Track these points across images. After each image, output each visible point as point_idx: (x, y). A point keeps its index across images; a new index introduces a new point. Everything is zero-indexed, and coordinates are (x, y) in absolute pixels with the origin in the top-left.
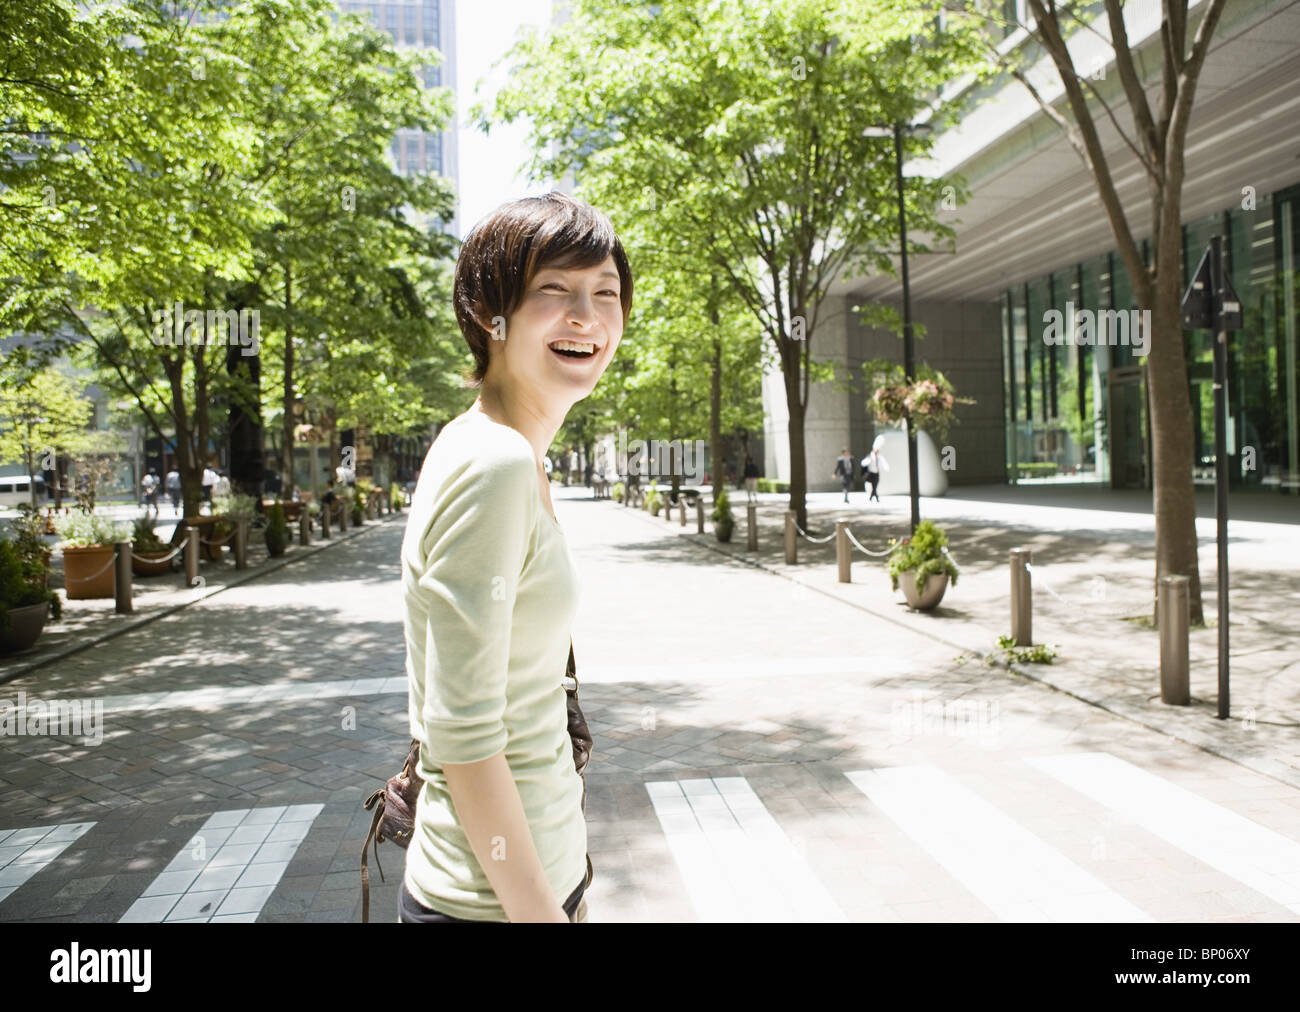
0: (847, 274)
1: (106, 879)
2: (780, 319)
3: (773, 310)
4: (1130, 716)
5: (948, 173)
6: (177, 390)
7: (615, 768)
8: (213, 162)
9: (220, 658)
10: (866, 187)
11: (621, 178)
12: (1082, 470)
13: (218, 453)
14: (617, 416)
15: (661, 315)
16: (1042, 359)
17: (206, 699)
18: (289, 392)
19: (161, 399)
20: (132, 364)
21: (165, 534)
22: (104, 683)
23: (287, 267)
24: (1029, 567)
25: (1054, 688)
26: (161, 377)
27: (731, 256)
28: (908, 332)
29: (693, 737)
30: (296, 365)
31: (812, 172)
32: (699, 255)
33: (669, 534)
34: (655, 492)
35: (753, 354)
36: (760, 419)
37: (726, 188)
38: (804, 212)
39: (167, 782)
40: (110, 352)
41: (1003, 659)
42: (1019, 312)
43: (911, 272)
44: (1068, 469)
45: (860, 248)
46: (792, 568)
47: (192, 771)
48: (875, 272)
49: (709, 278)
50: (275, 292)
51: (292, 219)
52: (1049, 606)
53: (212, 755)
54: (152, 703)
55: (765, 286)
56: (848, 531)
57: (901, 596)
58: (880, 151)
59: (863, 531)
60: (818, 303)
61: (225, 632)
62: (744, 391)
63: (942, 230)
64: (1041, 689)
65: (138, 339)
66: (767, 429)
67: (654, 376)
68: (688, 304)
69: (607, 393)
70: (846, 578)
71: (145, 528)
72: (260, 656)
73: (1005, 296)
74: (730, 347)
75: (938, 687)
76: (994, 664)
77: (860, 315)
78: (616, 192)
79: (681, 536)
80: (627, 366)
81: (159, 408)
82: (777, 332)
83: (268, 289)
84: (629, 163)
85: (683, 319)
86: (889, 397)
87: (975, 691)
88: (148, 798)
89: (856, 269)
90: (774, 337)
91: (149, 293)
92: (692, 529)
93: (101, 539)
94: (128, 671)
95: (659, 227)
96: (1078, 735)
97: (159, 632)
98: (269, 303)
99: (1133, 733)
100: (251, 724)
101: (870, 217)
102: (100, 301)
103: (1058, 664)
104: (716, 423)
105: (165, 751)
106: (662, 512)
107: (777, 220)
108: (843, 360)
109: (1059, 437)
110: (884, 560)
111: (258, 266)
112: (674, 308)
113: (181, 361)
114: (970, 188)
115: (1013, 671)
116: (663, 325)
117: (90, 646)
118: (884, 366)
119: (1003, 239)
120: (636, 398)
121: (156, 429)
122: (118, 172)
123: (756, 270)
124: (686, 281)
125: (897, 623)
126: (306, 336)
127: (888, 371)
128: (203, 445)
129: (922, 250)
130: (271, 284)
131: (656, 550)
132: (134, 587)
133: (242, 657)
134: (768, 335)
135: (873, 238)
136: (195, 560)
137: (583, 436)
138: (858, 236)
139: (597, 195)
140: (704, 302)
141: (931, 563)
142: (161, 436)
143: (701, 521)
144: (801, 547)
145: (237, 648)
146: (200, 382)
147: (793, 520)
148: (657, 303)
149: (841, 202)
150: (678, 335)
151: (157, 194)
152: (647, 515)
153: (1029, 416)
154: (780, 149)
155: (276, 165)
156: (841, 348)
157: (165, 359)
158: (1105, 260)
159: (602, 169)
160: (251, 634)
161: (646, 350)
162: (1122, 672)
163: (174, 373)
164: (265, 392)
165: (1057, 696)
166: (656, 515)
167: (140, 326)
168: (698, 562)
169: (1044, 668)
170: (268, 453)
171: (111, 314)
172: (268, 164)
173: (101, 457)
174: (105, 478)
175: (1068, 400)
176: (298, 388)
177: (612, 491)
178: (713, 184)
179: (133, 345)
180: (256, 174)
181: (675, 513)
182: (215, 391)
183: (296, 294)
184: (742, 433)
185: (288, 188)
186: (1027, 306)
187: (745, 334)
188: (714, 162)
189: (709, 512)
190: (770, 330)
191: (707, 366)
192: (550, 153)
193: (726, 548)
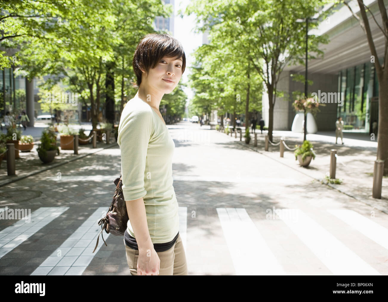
0: (289, 65)
1: (73, 221)
2: (268, 77)
3: (266, 75)
4: (362, 201)
5: (323, 34)
6: (91, 92)
7: (209, 204)
8: (103, 26)
9: (102, 168)
10: (297, 38)
11: (222, 33)
12: (361, 128)
13: (102, 111)
14: (218, 105)
15: (233, 75)
16: (351, 93)
17: (98, 178)
18: (123, 94)
19: (87, 95)
20: (79, 84)
21: (87, 133)
22: (71, 173)
23: (123, 57)
24: (336, 155)
25: (340, 191)
26: (87, 88)
27: (254, 58)
28: (306, 83)
29: (231, 197)
30: (125, 86)
31: (280, 33)
32: (245, 57)
33: (231, 141)
34: (228, 128)
35: (259, 88)
36: (261, 108)
37: (253, 37)
38: (277, 45)
39: (88, 199)
40: (73, 81)
41: (326, 182)
42: (344, 78)
43: (309, 65)
44: (356, 128)
45: (294, 56)
46: (267, 152)
47: (94, 196)
48: (298, 64)
49: (247, 64)
50: (120, 65)
51: (125, 43)
52: (343, 168)
53: (99, 193)
54: (83, 178)
55: (264, 67)
56: (284, 143)
57: (298, 162)
58: (302, 26)
59: (289, 143)
60: (280, 73)
61: (103, 161)
62: (257, 99)
63: (320, 52)
64: (336, 192)
65: (81, 77)
66: (263, 111)
67: (229, 93)
68: (241, 72)
69: (216, 98)
70: (282, 156)
71: (82, 131)
72: (113, 168)
73: (340, 73)
74: (253, 85)
75: (305, 188)
76: (323, 183)
77: (293, 77)
78: (220, 37)
79: (235, 142)
80: (222, 90)
81: (86, 98)
82: (267, 82)
83: (117, 63)
84: (224, 29)
85: (239, 77)
86: (299, 103)
87: (316, 190)
88: (83, 202)
89: (292, 63)
90: (266, 83)
91: (84, 64)
92: (238, 139)
93: (70, 134)
94: (77, 170)
95: (233, 48)
96: (344, 205)
97: (85, 160)
98: (118, 68)
99: (361, 205)
100: (110, 186)
101: (298, 47)
102: (71, 66)
103: (342, 185)
104: (247, 108)
105: (87, 191)
106: (230, 134)
107: (269, 47)
108: (287, 91)
109: (355, 118)
110: (293, 151)
111: (115, 57)
112: (236, 73)
113: (92, 84)
114: (330, 39)
115: (329, 186)
116: (233, 78)
117: (67, 163)
118: (299, 93)
119: (341, 55)
120: (224, 99)
121: (85, 103)
122: (77, 29)
123: (262, 63)
124: (240, 65)
125: (295, 170)
126: (128, 78)
127: (300, 95)
128: (98, 108)
129: (313, 58)
130: (119, 62)
131: (228, 145)
132: (79, 148)
133: (107, 168)
134: (264, 82)
135: (298, 54)
136: (95, 141)
137: (208, 111)
138: (293, 53)
139: (214, 38)
140: (245, 72)
141: (307, 153)
142: (87, 106)
143: (241, 137)
144: (270, 146)
145: (106, 166)
146: (98, 90)
147: (268, 138)
148: (232, 71)
149: (289, 42)
150: (237, 81)
151: (87, 35)
152: (225, 135)
153: (345, 111)
154: (271, 25)
155: (121, 27)
156: (287, 87)
157: (88, 83)
158: (363, 66)
159: (216, 30)
160: (111, 162)
161: (227, 85)
162: (362, 188)
163: (91, 87)
164: (116, 94)
165: (340, 194)
166: (228, 134)
167: (82, 73)
168: (240, 149)
169: (338, 185)
170: (116, 112)
171: (74, 70)
172: (119, 27)
173: (71, 111)
174: (71, 117)
175: (358, 106)
176: (125, 93)
177: (215, 127)
178: (249, 36)
179: (80, 79)
180: (115, 29)
181: (234, 134)
182: (102, 93)
183: (126, 65)
184: (256, 112)
185: (124, 34)
186: (347, 76)
187: (258, 82)
188: (250, 29)
189: (244, 135)
190: (265, 81)
191: (245, 91)
192: (201, 25)
193: (248, 145)
